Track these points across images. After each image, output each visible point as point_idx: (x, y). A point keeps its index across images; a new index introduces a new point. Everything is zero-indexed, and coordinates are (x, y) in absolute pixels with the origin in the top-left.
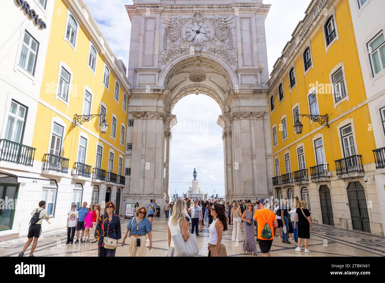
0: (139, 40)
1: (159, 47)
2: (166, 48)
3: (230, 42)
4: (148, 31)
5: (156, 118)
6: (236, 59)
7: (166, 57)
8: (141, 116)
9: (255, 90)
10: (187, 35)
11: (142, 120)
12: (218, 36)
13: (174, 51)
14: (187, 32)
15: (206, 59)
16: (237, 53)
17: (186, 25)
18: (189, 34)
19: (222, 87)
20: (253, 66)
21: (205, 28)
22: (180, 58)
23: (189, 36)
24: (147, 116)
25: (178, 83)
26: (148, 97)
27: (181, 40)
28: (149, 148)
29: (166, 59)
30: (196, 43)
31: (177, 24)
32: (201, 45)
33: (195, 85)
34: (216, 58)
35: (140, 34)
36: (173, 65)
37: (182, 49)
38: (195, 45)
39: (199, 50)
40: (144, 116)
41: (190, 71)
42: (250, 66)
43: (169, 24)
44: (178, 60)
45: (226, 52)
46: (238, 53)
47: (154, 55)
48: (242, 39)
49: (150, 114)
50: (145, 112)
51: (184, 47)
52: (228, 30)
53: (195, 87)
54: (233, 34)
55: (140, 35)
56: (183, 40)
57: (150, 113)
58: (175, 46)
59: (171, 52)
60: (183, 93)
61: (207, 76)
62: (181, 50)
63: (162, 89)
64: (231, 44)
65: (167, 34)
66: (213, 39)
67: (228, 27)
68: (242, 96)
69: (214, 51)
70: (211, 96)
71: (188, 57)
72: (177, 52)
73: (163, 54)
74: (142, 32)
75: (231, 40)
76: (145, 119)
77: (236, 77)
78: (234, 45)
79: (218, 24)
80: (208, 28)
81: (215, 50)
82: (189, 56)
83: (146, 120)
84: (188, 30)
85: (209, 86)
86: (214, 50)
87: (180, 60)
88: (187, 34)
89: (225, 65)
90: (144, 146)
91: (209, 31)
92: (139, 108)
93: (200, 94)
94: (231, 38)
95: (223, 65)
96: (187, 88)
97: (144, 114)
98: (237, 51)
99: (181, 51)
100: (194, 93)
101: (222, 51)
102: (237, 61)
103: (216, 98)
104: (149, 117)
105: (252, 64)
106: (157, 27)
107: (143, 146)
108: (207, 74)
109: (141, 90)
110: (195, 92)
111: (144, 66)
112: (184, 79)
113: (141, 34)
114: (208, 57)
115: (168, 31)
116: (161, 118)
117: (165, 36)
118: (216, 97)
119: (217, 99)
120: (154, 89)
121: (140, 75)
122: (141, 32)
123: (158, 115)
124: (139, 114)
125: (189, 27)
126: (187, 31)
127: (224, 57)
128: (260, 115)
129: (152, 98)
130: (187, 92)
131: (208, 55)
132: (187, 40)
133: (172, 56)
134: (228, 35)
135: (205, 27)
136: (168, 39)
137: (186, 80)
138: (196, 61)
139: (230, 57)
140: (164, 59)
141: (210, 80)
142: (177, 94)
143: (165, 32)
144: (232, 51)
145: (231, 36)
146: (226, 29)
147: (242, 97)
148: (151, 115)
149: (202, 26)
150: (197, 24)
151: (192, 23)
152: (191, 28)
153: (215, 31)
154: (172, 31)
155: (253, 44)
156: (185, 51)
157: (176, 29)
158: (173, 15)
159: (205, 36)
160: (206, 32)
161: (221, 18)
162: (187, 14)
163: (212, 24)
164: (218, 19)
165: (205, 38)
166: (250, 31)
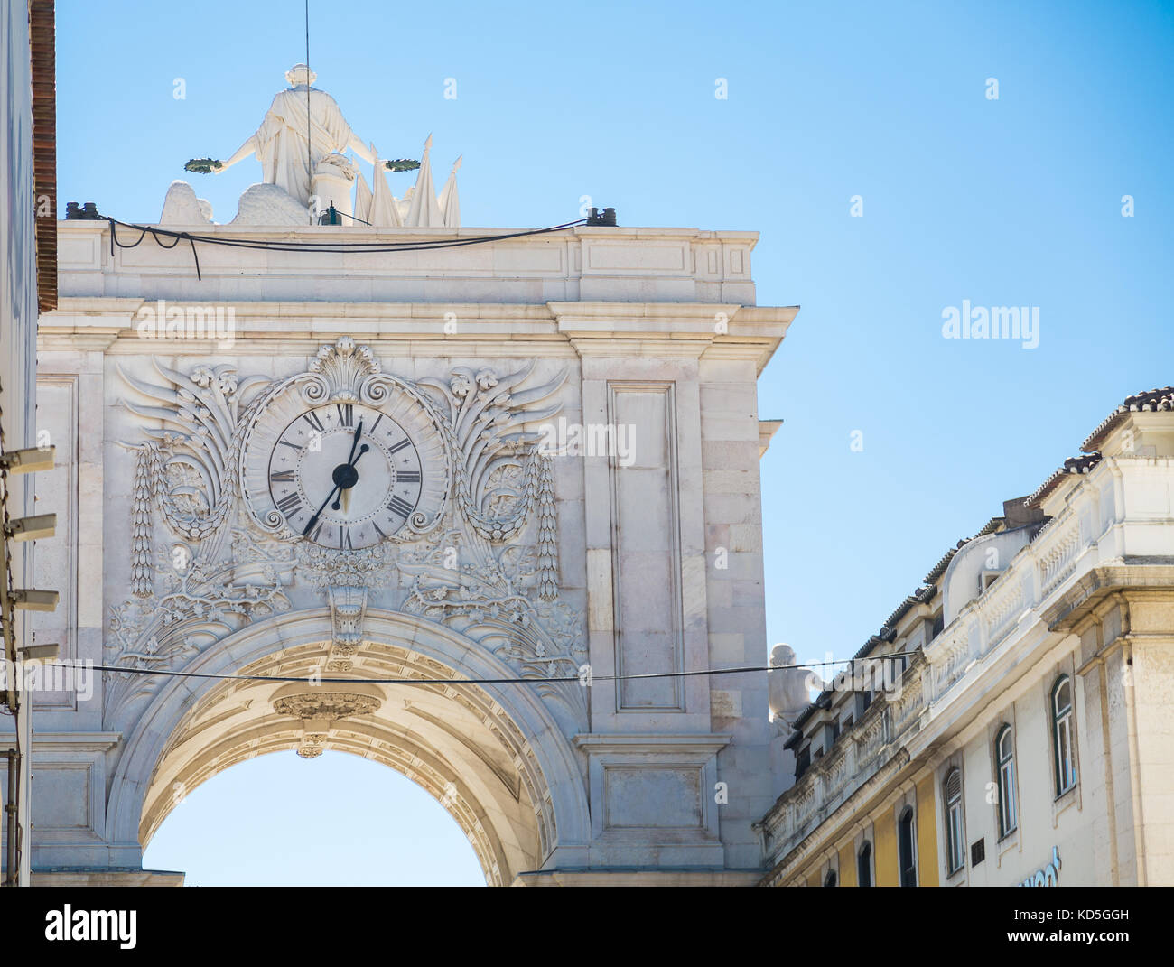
1: (105, 576)
2: (149, 586)
6: (578, 660)
7: (152, 644)
10: (279, 497)
12: (469, 508)
13: (199, 610)
14: (276, 477)
15: (396, 651)
16: (587, 618)
18: (291, 488)
20: (678, 710)
21: (393, 450)
27: (243, 532)
29: (148, 661)
30: (333, 555)
31: (214, 423)
32: (364, 569)
37: (244, 590)
38: (329, 567)
43: (163, 422)
45: (517, 614)
46: (591, 623)
47: (74, 628)
48: (615, 528)
54: (561, 495)
59: (179, 615)
62: (243, 599)
64: (549, 562)
65: (149, 491)
66: (440, 529)
67: (535, 447)
69: (449, 607)
70: (411, 774)
72: (220, 614)
73: (129, 626)
75: (548, 536)
77: (579, 782)
78: (565, 570)
79: (473, 428)
80: (408, 452)
82: (288, 640)
84: (285, 461)
87: (235, 663)
88: (281, 491)
91: (412, 466)
93: (329, 755)
94: (551, 523)
98: (586, 610)
99: (244, 605)
100: (287, 752)
101: (495, 611)
103: (445, 794)
106: (90, 441)
115: (156, 466)
117: (142, 506)
125: (287, 437)
126: (278, 467)
127: (508, 645)
134: (531, 500)
135: (392, 441)
136: (158, 516)
137: (244, 709)
139: (540, 649)
140: (139, 663)
141: (410, 710)
143: (139, 478)
145: (547, 510)
149: (372, 431)
150: (341, 418)
151: (307, 415)
152: (300, 448)
153: (454, 474)
154: (181, 466)
155: (681, 562)
156: (267, 607)
157: (208, 453)
158: (186, 352)
159: (388, 503)
160: (395, 474)
161: (489, 386)
162: (276, 347)
163: (434, 423)
164: (467, 392)
165: (390, 520)
166: (667, 473)
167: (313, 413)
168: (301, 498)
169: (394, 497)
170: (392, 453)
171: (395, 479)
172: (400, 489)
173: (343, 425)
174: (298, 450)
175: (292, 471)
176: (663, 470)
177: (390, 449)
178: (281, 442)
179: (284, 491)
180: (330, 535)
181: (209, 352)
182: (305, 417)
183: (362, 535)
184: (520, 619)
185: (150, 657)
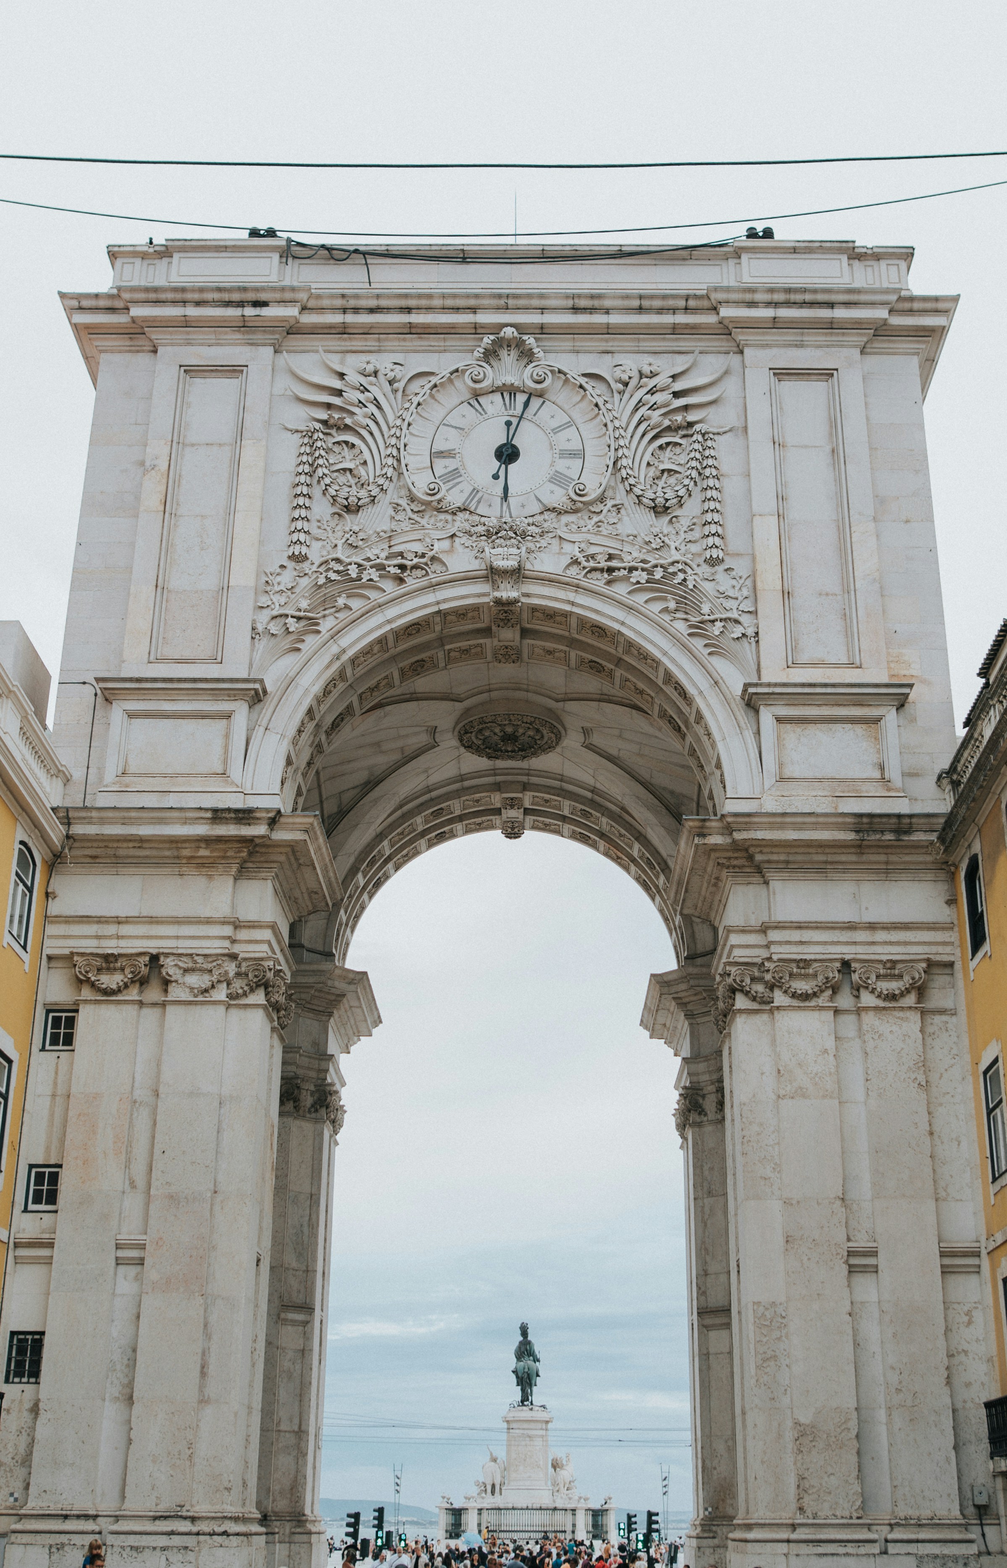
0: (138, 498)
1: (261, 543)
3: (709, 517)
4: (193, 445)
5: (221, 993)
6: (745, 619)
7: (304, 604)
8: (126, 986)
9: (865, 820)
10: (439, 471)
11: (132, 1010)
12: (632, 481)
14: (436, 455)
15: (558, 618)
16: (754, 582)
17: (436, 413)
18: (452, 464)
19: (672, 793)
20: (851, 665)
21: (556, 431)
22: (392, 612)
23: (455, 473)
24: (166, 983)
25: (382, 761)
26: (178, 857)
27: (404, 502)
28: (171, 1197)
29: (299, 618)
30: (493, 522)
31: (379, 407)
32: (524, 535)
33: (499, 778)
34: (620, 614)
35: (142, 463)
36: (345, 658)
37: (401, 555)
38: (488, 534)
39: (512, 563)
40: (143, 982)
41: (459, 690)
42: (837, 665)
43: (329, 406)
44: (380, 626)
45: (681, 576)
46: (759, 585)
47: (225, 588)
48: (781, 498)
49: (186, 971)
50: (154, 959)
51: (419, 548)
52: (697, 446)
53: (497, 787)
54: (724, 469)
55: (146, 472)
56: (412, 499)
57: (187, 963)
58: (361, 535)
59: (333, 576)
60: (420, 828)
61: (567, 726)
62: (399, 561)
63: (268, 810)
64: (713, 528)
65: (311, 465)
66: (602, 499)
67: (697, 427)
68: (782, 857)
69: (610, 570)
70: (602, 844)
71: (443, 606)
72: (375, 576)
73: (282, 587)
74: (158, 450)
75: (712, 505)
76: (154, 1004)
77: (749, 735)
78: (730, 534)
79: (636, 409)
80: (571, 432)
81: (614, 563)
82: (445, 601)
83: (157, 1011)
84: (447, 440)
85: (591, 781)
86: (603, 564)
87: (389, 622)
88: (440, 466)
89: (673, 660)
90: (141, 1183)
91: (576, 445)
92: (111, 929)
93: (529, 835)
94: (714, 493)
95: (665, 660)
96: (447, 797)
97: (144, 971)
98: (753, 576)
99: (402, 567)
100: (492, 827)
101: (658, 574)
102: (750, 632)
103: (633, 860)
104: (176, 993)
105: (849, 650)
106: (254, 421)
107: (133, 1185)
108: (571, 706)
109: (133, 814)
110: (496, 819)
111: (158, 660)
112: (424, 739)
113: (148, 464)
114: (568, 608)
115: (319, 444)
116: (259, 997)
117: (303, 478)
118: (635, 854)
119: (644, 871)
120: (215, 811)
121: (132, 715)
122: (148, 450)
123: (238, 975)
124: (110, 970)
125: (449, 420)
126: (439, 446)
127: (672, 605)
128: (900, 976)
129: (203, 865)
130: (451, 821)
131: (571, 596)
132: (439, 501)
133: (341, 601)
134: (694, 474)
135: (555, 423)
136: (317, 492)
137: (434, 745)
138: (494, 628)
139: (705, 609)
140: (290, 620)
141: (590, 747)
142: (380, 837)
143: (301, 454)
144: (720, 568)
145: (711, 482)
146: (684, 436)
147: (788, 862)
148: (193, 980)
149: (535, 415)
150: (505, 404)
151: (471, 401)
152: (463, 429)
153: (616, 450)
154: (344, 445)
155: (850, 527)
156: (423, 569)
157: (371, 434)
158: (354, 348)
159: (549, 476)
160: (557, 451)
161: (651, 372)
162: (442, 344)
163: (597, 405)
164: (630, 378)
165: (552, 492)
166: (833, 451)
167: (477, 400)
168: (462, 472)
169: (556, 471)
170: (555, 433)
171: (557, 456)
172: (562, 465)
173: (506, 409)
174: (461, 431)
175: (454, 450)
176: (828, 449)
177: (553, 430)
178: (444, 424)
179: (446, 467)
180: (490, 506)
181: (377, 348)
182: (469, 403)
183: (523, 506)
184: (685, 580)
185: (302, 614)
